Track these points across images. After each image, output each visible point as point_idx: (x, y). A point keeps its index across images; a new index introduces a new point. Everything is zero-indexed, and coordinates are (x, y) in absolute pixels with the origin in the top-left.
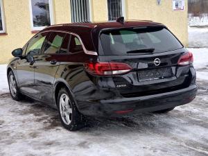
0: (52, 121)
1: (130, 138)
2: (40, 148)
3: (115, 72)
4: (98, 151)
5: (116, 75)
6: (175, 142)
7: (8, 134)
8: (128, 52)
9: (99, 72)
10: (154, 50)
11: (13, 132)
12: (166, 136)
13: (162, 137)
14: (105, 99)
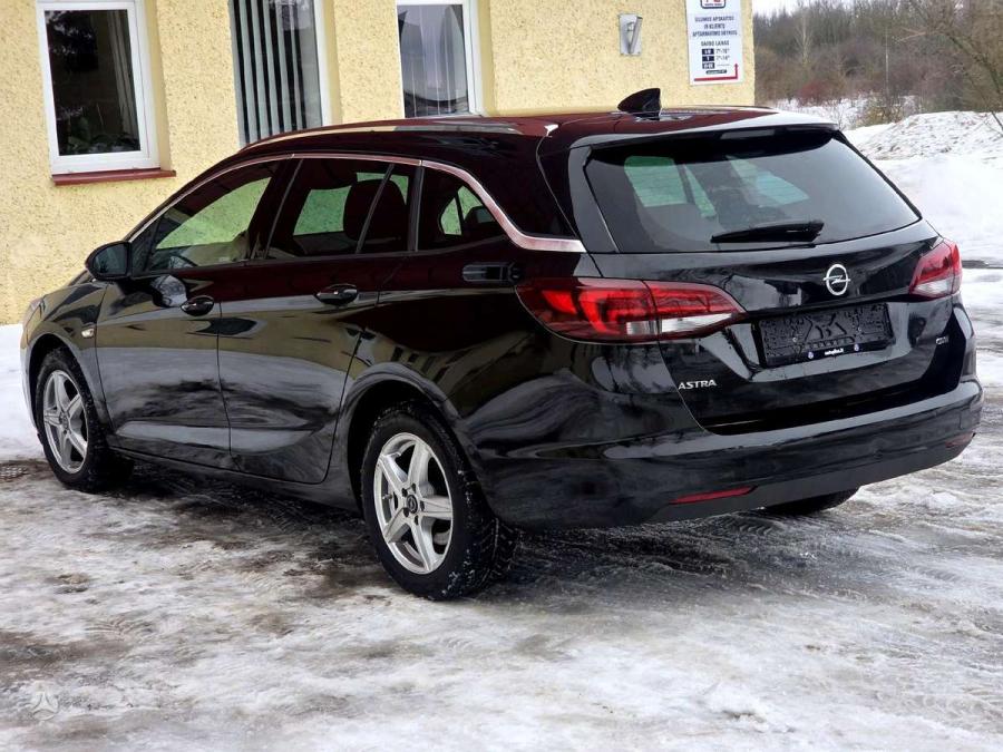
0: (322, 564)
1: (732, 614)
2: (349, 673)
3: (668, 326)
4: (625, 668)
5: (673, 335)
6: (926, 621)
7: (148, 628)
8: (715, 240)
9: (599, 326)
10: (820, 226)
11: (165, 617)
12: (877, 600)
13: (866, 606)
14: (626, 444)
